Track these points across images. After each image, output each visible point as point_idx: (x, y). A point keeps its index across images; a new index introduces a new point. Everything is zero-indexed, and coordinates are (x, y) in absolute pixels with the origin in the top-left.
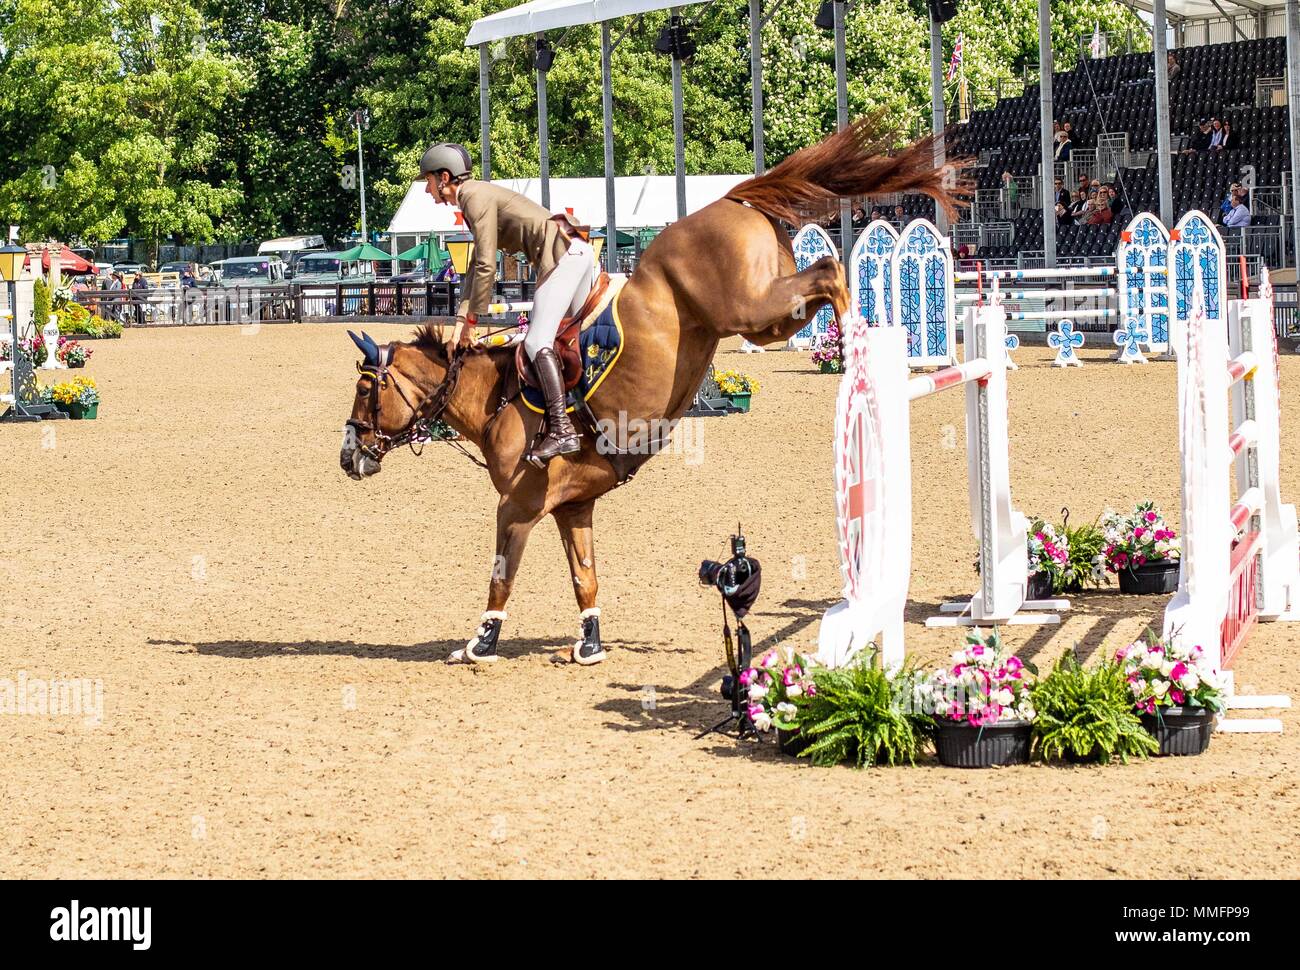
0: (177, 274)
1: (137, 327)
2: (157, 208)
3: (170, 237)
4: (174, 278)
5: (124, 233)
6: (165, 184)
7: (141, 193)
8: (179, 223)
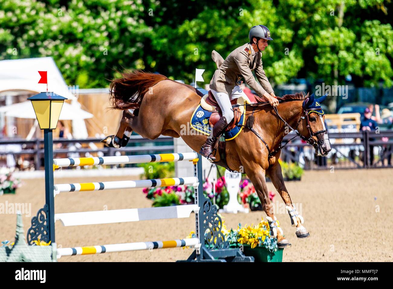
0: (357, 116)
1: (318, 170)
2: (334, 49)
3: (349, 78)
4: (354, 120)
5: (302, 74)
6: (344, 25)
7: (318, 34)
8: (358, 65)
